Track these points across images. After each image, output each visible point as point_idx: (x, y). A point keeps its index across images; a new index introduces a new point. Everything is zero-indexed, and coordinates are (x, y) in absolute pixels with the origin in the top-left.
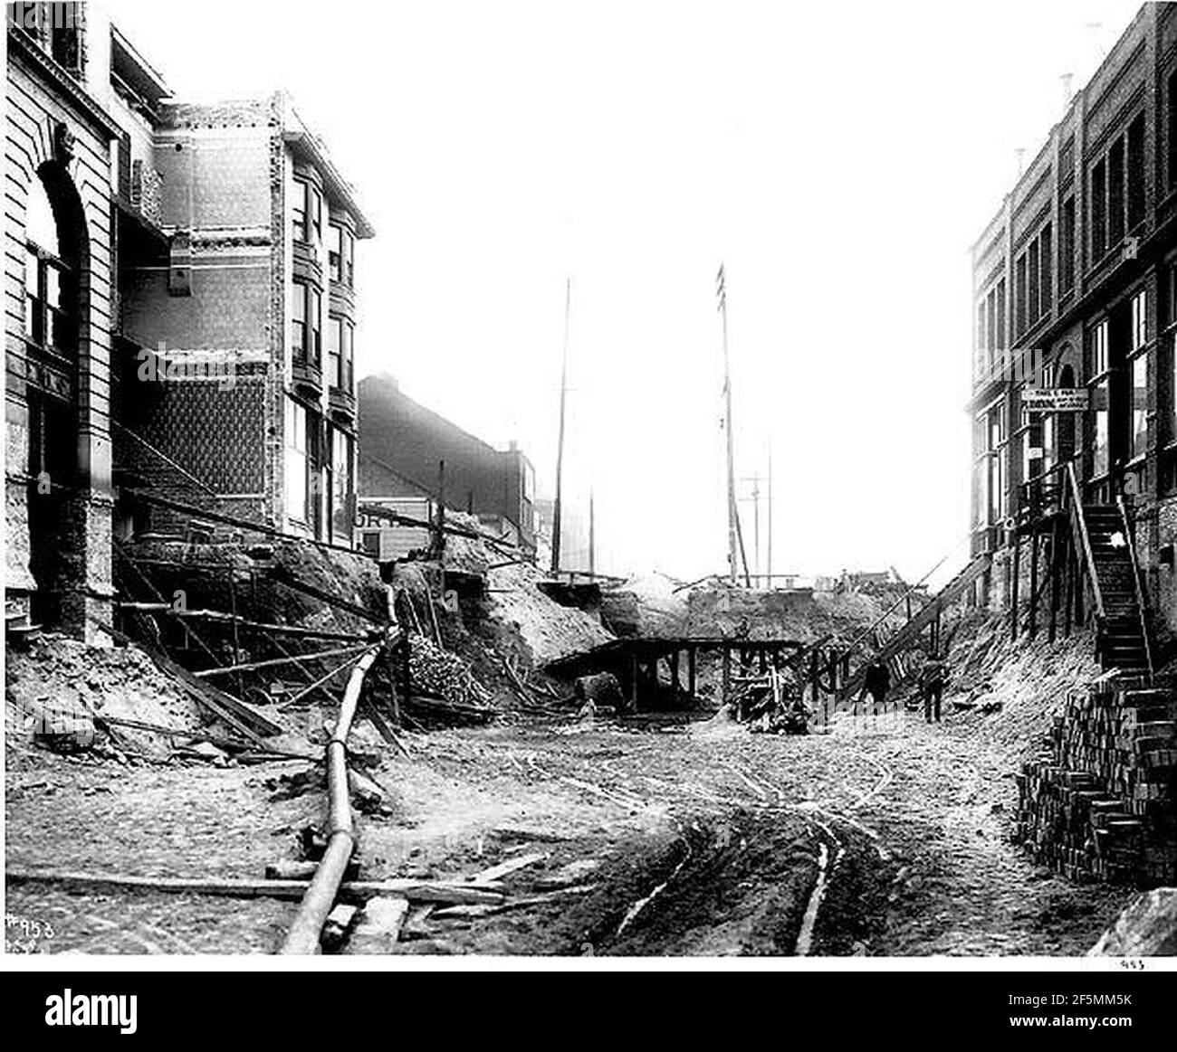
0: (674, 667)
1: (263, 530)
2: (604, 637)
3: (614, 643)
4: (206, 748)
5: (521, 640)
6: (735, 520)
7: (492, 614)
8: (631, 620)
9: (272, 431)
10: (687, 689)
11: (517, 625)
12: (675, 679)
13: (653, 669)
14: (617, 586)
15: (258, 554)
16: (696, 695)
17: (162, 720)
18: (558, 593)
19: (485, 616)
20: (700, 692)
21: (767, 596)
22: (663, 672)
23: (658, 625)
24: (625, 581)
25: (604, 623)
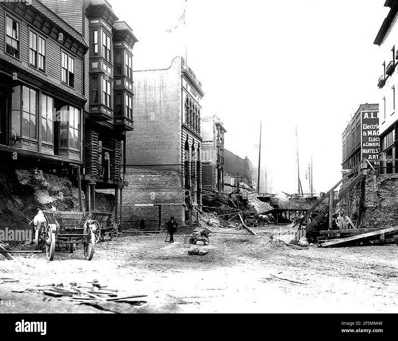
0: (285, 214)
1: (212, 191)
2: (271, 208)
3: (273, 210)
4: (222, 226)
5: (255, 209)
6: (299, 181)
7: (249, 204)
8: (277, 204)
9: (214, 174)
10: (288, 218)
11: (254, 206)
12: (286, 217)
13: (281, 215)
14: (273, 196)
15: (212, 196)
16: (290, 220)
17: (216, 222)
18: (261, 199)
19: (247, 204)
20: (292, 219)
21: (306, 199)
22: (283, 215)
23: (283, 205)
24: (275, 195)
25: (271, 205)
